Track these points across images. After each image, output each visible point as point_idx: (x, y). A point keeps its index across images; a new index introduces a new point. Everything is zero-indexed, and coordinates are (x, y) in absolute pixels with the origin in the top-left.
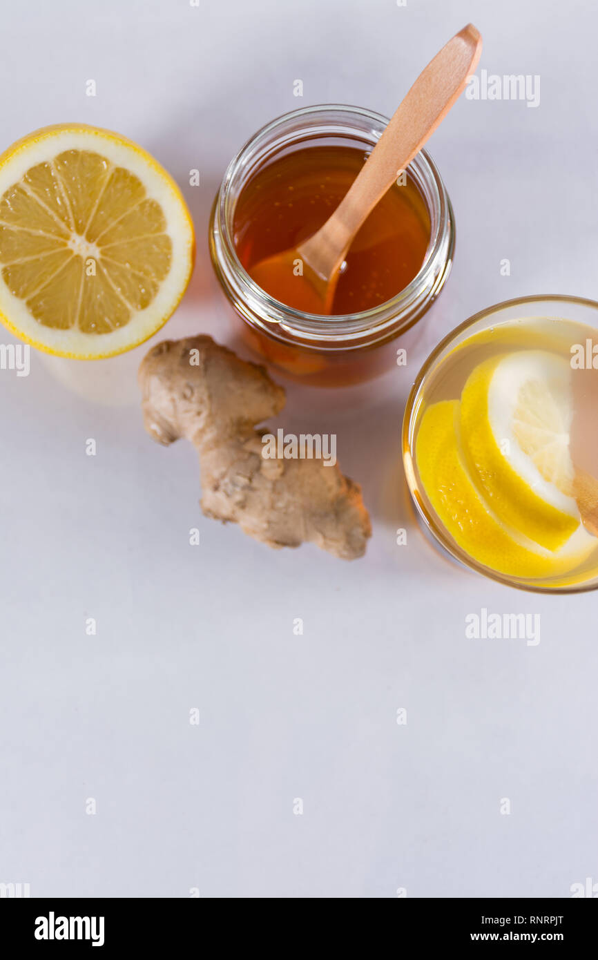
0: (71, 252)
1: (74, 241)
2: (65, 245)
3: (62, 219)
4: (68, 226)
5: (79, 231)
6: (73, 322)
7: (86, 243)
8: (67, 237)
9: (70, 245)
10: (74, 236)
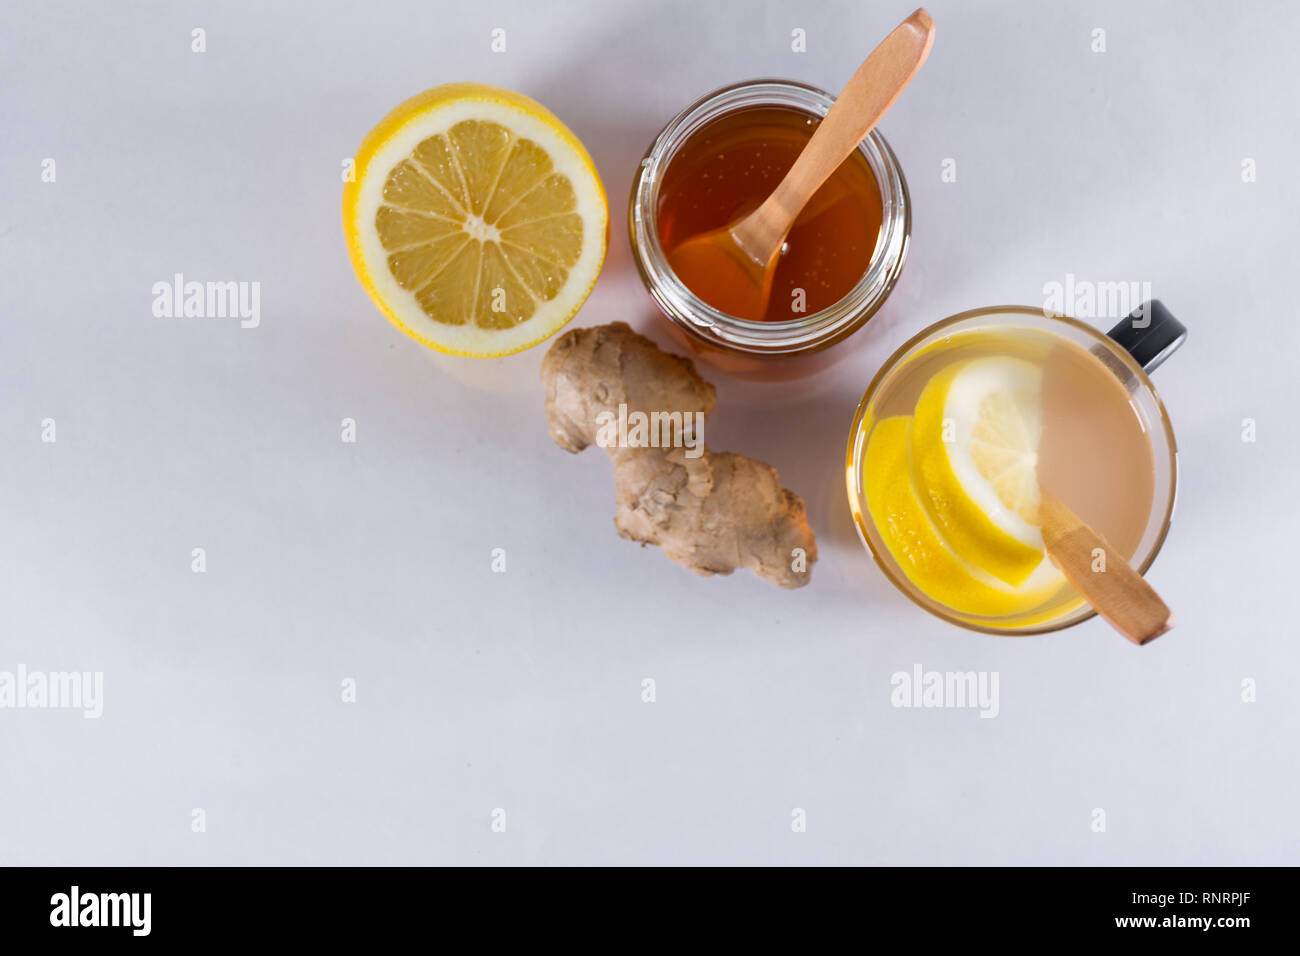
0: (466, 235)
1: (470, 223)
2: (460, 227)
3: (458, 199)
4: (464, 206)
5: (477, 211)
6: (469, 317)
7: (484, 226)
8: (462, 219)
9: (466, 228)
10: (470, 217)
